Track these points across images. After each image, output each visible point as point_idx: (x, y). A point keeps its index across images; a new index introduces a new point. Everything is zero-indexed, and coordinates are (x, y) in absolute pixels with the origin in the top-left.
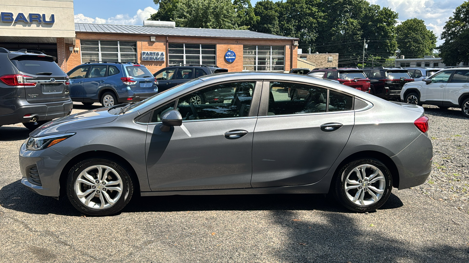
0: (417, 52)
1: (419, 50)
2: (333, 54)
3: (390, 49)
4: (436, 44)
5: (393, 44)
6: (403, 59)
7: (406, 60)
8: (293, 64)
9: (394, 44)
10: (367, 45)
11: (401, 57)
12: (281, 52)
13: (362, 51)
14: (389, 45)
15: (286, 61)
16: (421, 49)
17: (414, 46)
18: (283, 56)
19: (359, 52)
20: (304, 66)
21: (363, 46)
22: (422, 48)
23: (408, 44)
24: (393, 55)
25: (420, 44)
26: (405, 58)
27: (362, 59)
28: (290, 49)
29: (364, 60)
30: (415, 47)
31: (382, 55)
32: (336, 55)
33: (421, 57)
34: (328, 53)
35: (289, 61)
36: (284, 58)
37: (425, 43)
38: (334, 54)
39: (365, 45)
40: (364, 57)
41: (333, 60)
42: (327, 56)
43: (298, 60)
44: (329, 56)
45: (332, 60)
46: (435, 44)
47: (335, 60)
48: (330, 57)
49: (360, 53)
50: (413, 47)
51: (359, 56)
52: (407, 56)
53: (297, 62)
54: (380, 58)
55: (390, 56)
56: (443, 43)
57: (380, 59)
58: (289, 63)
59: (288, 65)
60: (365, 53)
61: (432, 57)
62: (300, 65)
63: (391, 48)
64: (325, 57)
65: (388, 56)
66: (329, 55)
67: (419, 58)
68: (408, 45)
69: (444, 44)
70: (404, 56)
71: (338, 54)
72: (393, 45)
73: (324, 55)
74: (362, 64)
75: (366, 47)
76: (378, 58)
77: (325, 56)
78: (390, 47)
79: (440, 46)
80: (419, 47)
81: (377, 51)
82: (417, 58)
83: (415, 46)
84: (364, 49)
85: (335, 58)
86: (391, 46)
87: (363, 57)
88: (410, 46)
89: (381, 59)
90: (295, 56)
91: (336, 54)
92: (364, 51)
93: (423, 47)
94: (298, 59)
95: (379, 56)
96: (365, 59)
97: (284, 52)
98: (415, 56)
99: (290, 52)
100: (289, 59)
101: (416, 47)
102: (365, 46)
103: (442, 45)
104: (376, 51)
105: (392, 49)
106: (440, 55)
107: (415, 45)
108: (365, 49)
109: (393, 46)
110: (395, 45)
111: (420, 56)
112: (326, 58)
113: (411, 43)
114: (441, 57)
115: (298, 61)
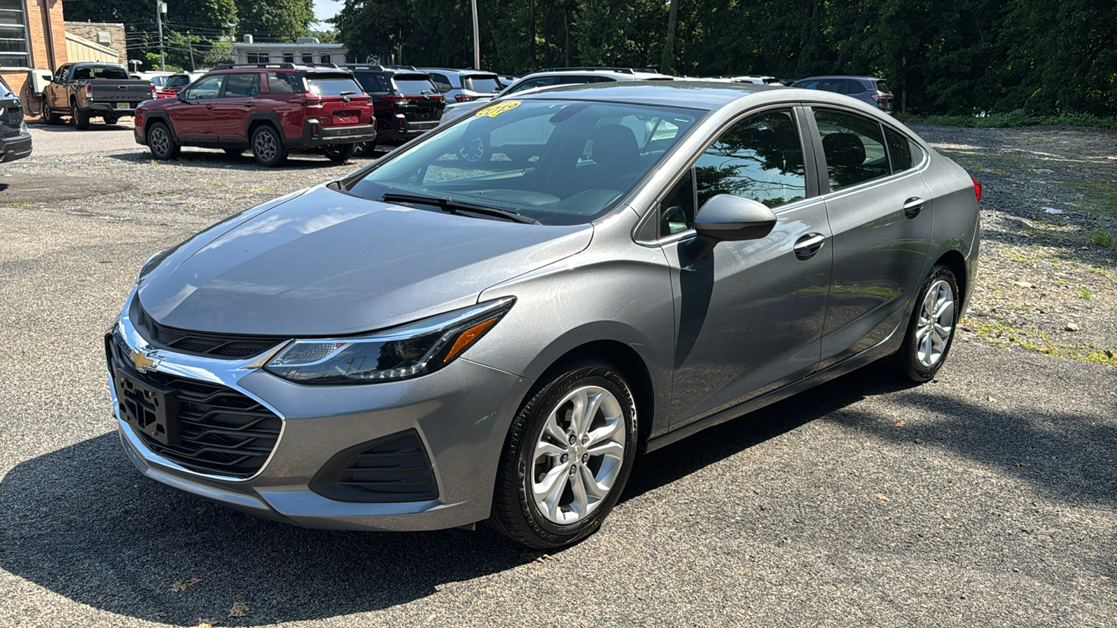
0: (276, 28)
1: (281, 23)
2: (109, 24)
3: (220, 18)
4: (313, 10)
5: (224, 6)
6: (249, 42)
7: (258, 47)
8: (56, 49)
9: (228, 7)
10: (166, 6)
11: (244, 38)
12: (14, 14)
13: (155, 20)
14: (216, 7)
15: (32, 40)
16: (285, 20)
17: (268, 13)
18: (22, 26)
19: (143, 21)
20: (93, 56)
21: (156, 9)
22: (287, 18)
23: (256, 7)
24: (229, 32)
25: (280, 8)
26: (255, 41)
27: (159, 40)
28: (39, 7)
29: (164, 44)
30: (271, 15)
31: (201, 31)
32: (118, 29)
33: (286, 40)
34: (91, 22)
35: (43, 40)
36: (24, 32)
37: (292, 8)
38: (112, 24)
39: (159, 5)
40: (161, 36)
41: (112, 42)
42: (93, 30)
43: (67, 38)
44: (99, 29)
45: (110, 42)
46: (311, 11)
47: (118, 41)
48: (102, 34)
49: (146, 25)
50: (268, 16)
51: (145, 32)
52: (259, 36)
53: (65, 44)
54: (198, 39)
55: (221, 35)
56: (341, 10)
57: (198, 42)
58: (44, 47)
59: (41, 51)
60: (163, 26)
61: (315, 41)
62: (76, 53)
63: (221, 15)
64: (88, 33)
65: (215, 35)
66: (99, 27)
67: (283, 42)
68: (255, 11)
69: (343, 11)
70: (251, 37)
71: (122, 24)
72: (225, 9)
73: (85, 26)
74: (159, 53)
75: (165, 10)
76: (193, 39)
77: (87, 29)
78: (218, 14)
79: (336, 16)
80: (280, 16)
81: (187, 22)
82: (277, 42)
83: (272, 12)
84: (159, 15)
85: (115, 37)
86: (220, 10)
87: (158, 34)
88: (260, 13)
89: (201, 42)
90: (58, 27)
91: (117, 25)
92: (160, 21)
93: (289, 16)
94: (67, 36)
95: (196, 35)
96: (164, 40)
97: (21, 14)
98: (275, 36)
99: (40, 16)
100: (42, 35)
101: (275, 17)
102: (161, 7)
103: (339, 14)
104: (186, 20)
105: (224, 18)
106: (338, 39)
107: (270, 11)
108: (162, 14)
109: (226, 11)
110: (229, 10)
111: (285, 38)
112: (92, 36)
113: (262, 6)
114: (341, 42)
115: (67, 41)
